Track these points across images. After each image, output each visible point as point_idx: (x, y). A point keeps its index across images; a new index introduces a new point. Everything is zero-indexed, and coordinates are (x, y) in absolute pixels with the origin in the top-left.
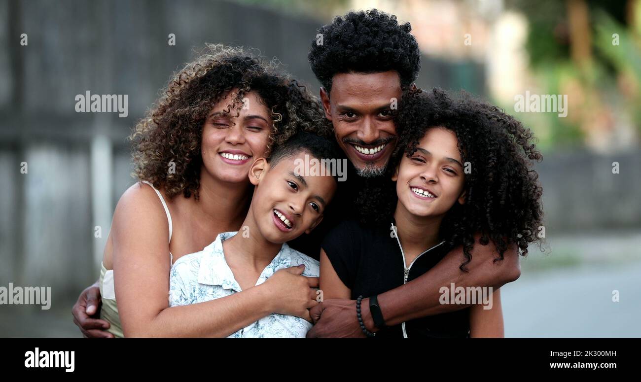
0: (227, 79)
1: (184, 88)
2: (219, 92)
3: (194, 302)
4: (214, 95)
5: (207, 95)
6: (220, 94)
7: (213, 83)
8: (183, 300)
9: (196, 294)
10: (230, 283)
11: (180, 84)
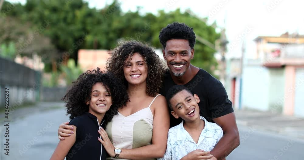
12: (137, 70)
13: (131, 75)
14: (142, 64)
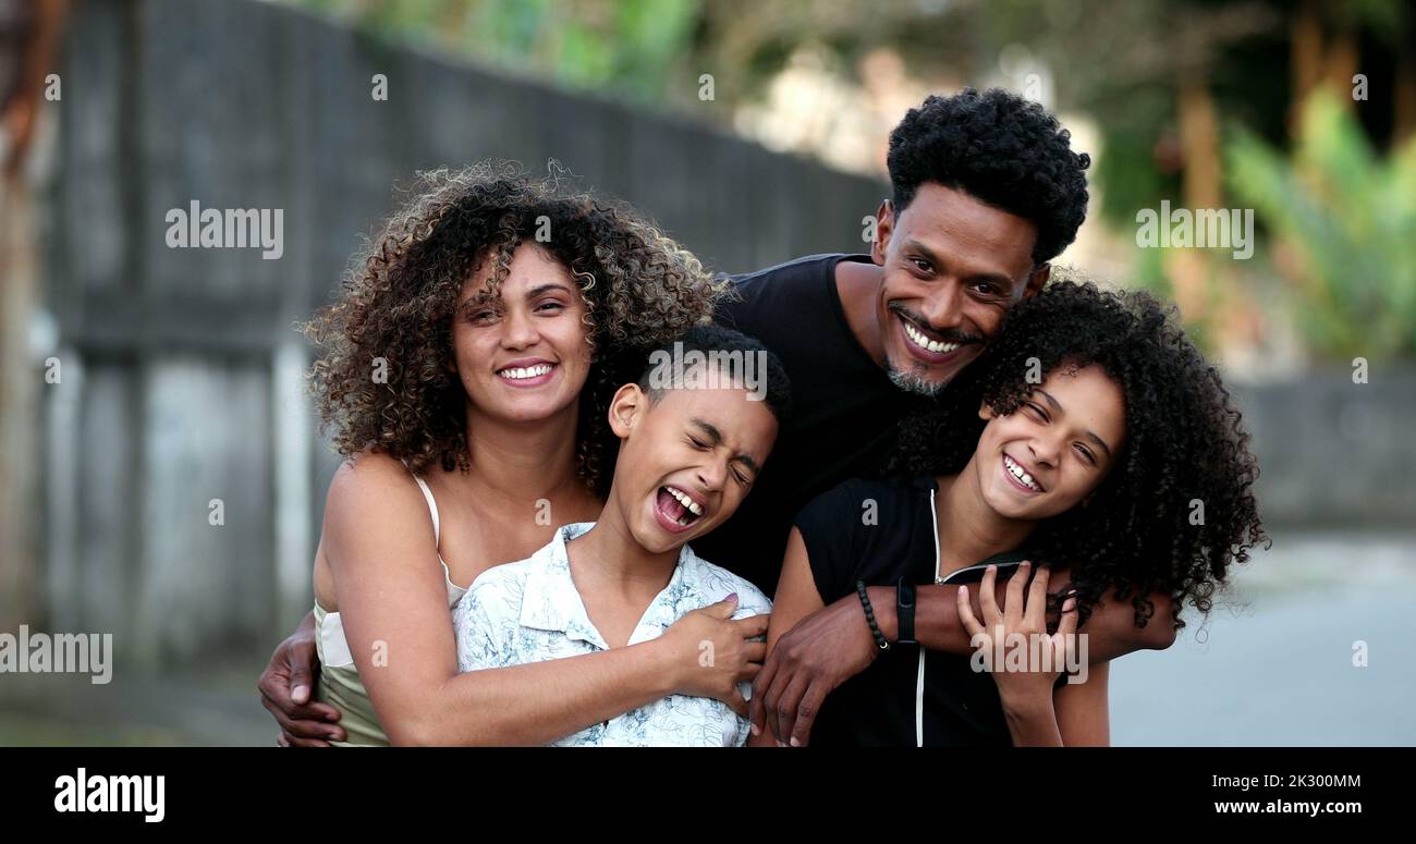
0: (474, 232)
1: (396, 267)
2: (466, 260)
3: (511, 660)
4: (456, 268)
5: (445, 271)
6: (468, 262)
7: (450, 247)
8: (490, 655)
9: (517, 644)
10: (582, 628)
11: (386, 261)
12: (535, 338)
13: (503, 369)
14: (560, 305)
